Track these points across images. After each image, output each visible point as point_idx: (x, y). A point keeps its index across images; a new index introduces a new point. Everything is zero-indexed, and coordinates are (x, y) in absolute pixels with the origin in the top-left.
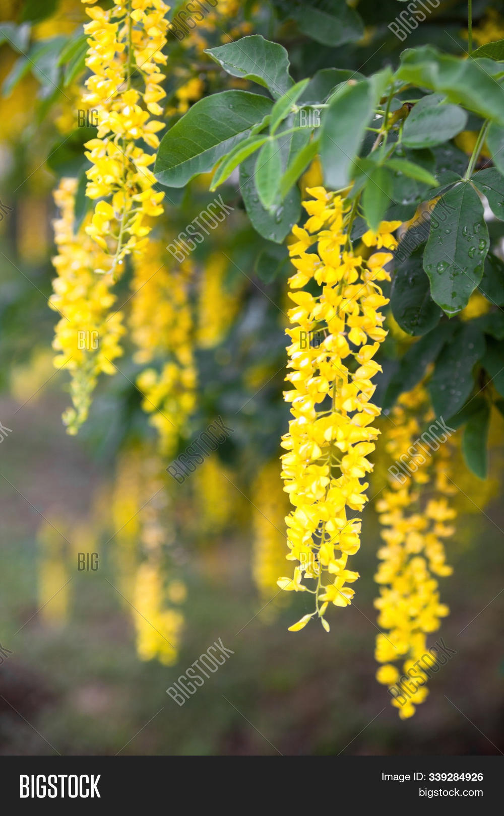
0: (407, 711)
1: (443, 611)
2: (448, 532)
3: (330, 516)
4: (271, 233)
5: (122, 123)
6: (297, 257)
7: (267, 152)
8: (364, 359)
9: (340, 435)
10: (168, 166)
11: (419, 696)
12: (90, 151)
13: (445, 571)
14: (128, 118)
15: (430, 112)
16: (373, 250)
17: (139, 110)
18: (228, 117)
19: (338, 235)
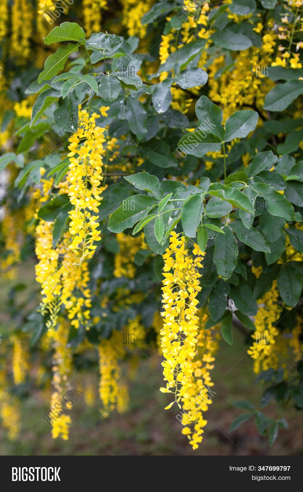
0: (195, 447)
1: (210, 402)
2: (212, 367)
3: (182, 362)
4: (157, 251)
5: (85, 204)
6: (166, 259)
7: (158, 221)
8: (192, 298)
9: (185, 329)
10: (113, 225)
11: (200, 440)
12: (71, 215)
13: (211, 384)
14: (88, 202)
15: (217, 203)
16: (197, 256)
17: (92, 198)
18: (137, 205)
19: (183, 251)
